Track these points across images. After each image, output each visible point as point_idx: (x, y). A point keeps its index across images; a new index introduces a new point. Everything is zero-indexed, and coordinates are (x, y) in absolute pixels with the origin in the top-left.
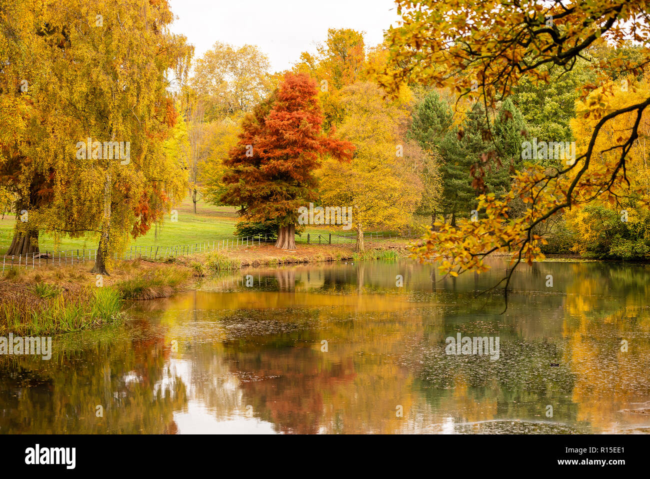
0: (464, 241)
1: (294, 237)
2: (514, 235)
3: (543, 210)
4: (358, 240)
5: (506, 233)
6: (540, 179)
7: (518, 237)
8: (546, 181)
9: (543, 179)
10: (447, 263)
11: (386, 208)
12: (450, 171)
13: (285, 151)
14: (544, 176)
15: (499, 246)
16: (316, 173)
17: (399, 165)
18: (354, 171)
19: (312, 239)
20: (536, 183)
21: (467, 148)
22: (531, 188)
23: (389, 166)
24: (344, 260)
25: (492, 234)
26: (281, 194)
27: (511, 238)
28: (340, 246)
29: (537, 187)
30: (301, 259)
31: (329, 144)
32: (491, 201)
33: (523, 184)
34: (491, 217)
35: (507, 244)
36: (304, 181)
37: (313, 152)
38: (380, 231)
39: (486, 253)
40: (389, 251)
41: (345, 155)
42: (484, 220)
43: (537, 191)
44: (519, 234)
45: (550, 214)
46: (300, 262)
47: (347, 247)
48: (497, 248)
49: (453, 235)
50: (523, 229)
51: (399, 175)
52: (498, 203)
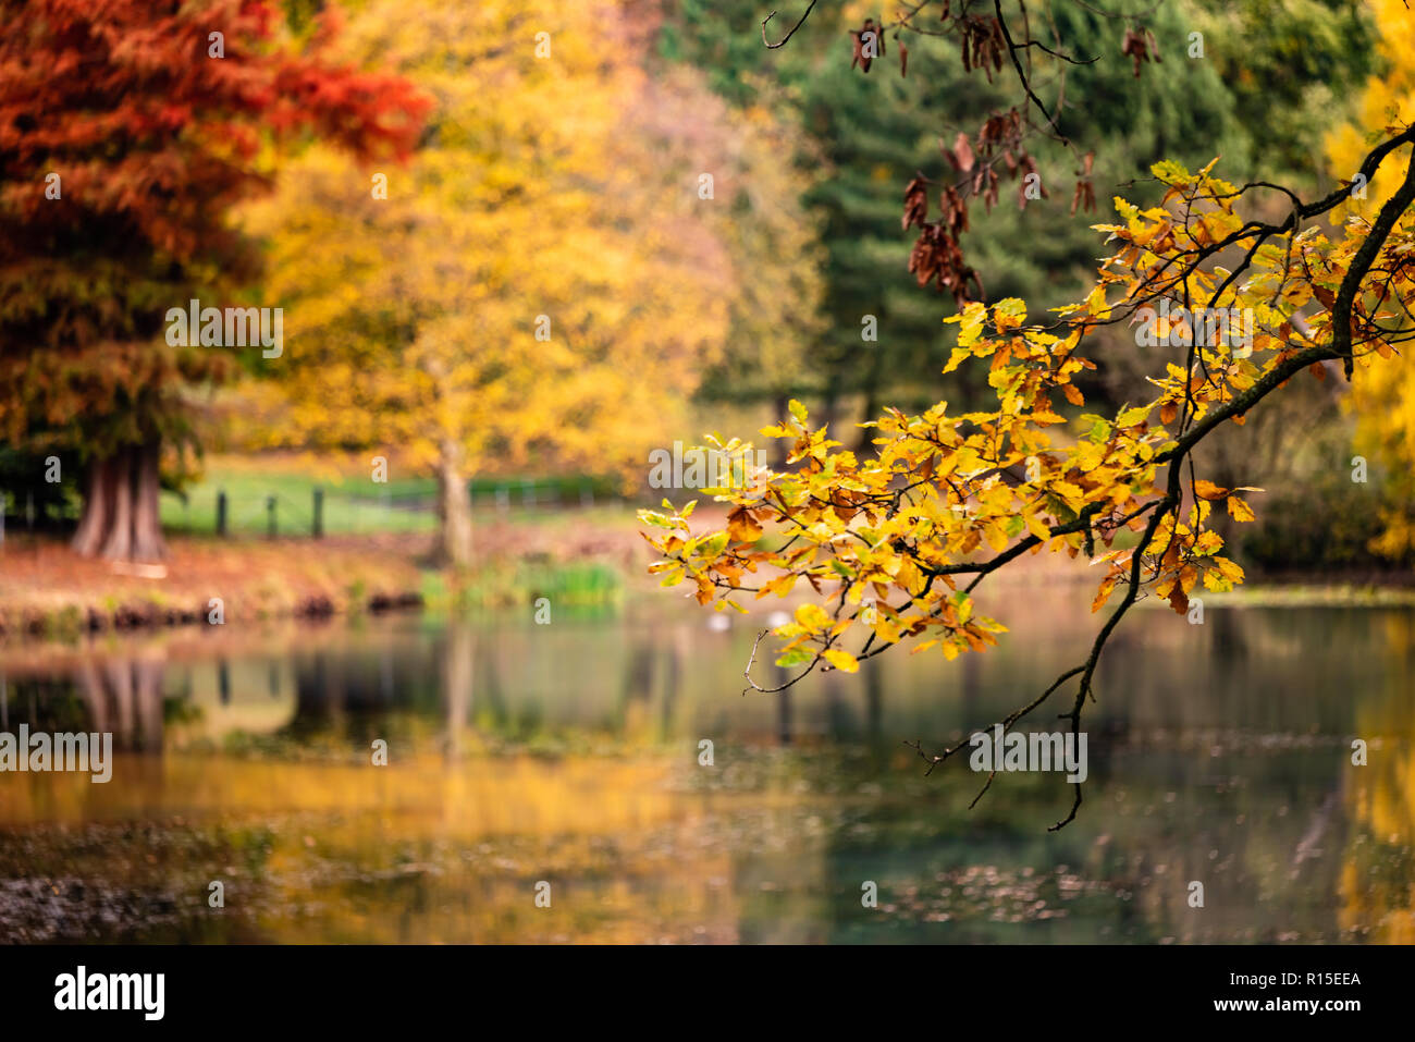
0: (894, 508)
1: (155, 507)
2: (1107, 482)
3: (1234, 370)
4: (442, 514)
5: (1076, 475)
6: (1219, 237)
7: (1123, 492)
8: (1245, 244)
9: (1233, 237)
10: (813, 611)
11: (565, 373)
12: (853, 205)
13: (109, 122)
14: (1237, 223)
15: (1043, 532)
16: (251, 216)
17: (625, 177)
18: (426, 207)
19: (239, 514)
20: (1204, 253)
21: (927, 103)
22: (1184, 276)
23: (578, 181)
24: (380, 605)
25: (1013, 477)
26: (91, 312)
27: (1095, 494)
28: (361, 545)
29: (1209, 272)
30: (187, 603)
31: (313, 88)
32: (1012, 332)
33: (1149, 260)
34: (1012, 404)
35: (1080, 523)
36: (199, 255)
37: (239, 124)
38: (542, 475)
39: (988, 560)
40: (584, 565)
41: (382, 134)
42: (979, 418)
43: (1208, 291)
44: (1128, 480)
45: (1264, 388)
46: (186, 619)
47: (395, 550)
48: (1033, 541)
49: (847, 485)
50: (1147, 455)
51: (624, 224)
52: (1041, 343)
